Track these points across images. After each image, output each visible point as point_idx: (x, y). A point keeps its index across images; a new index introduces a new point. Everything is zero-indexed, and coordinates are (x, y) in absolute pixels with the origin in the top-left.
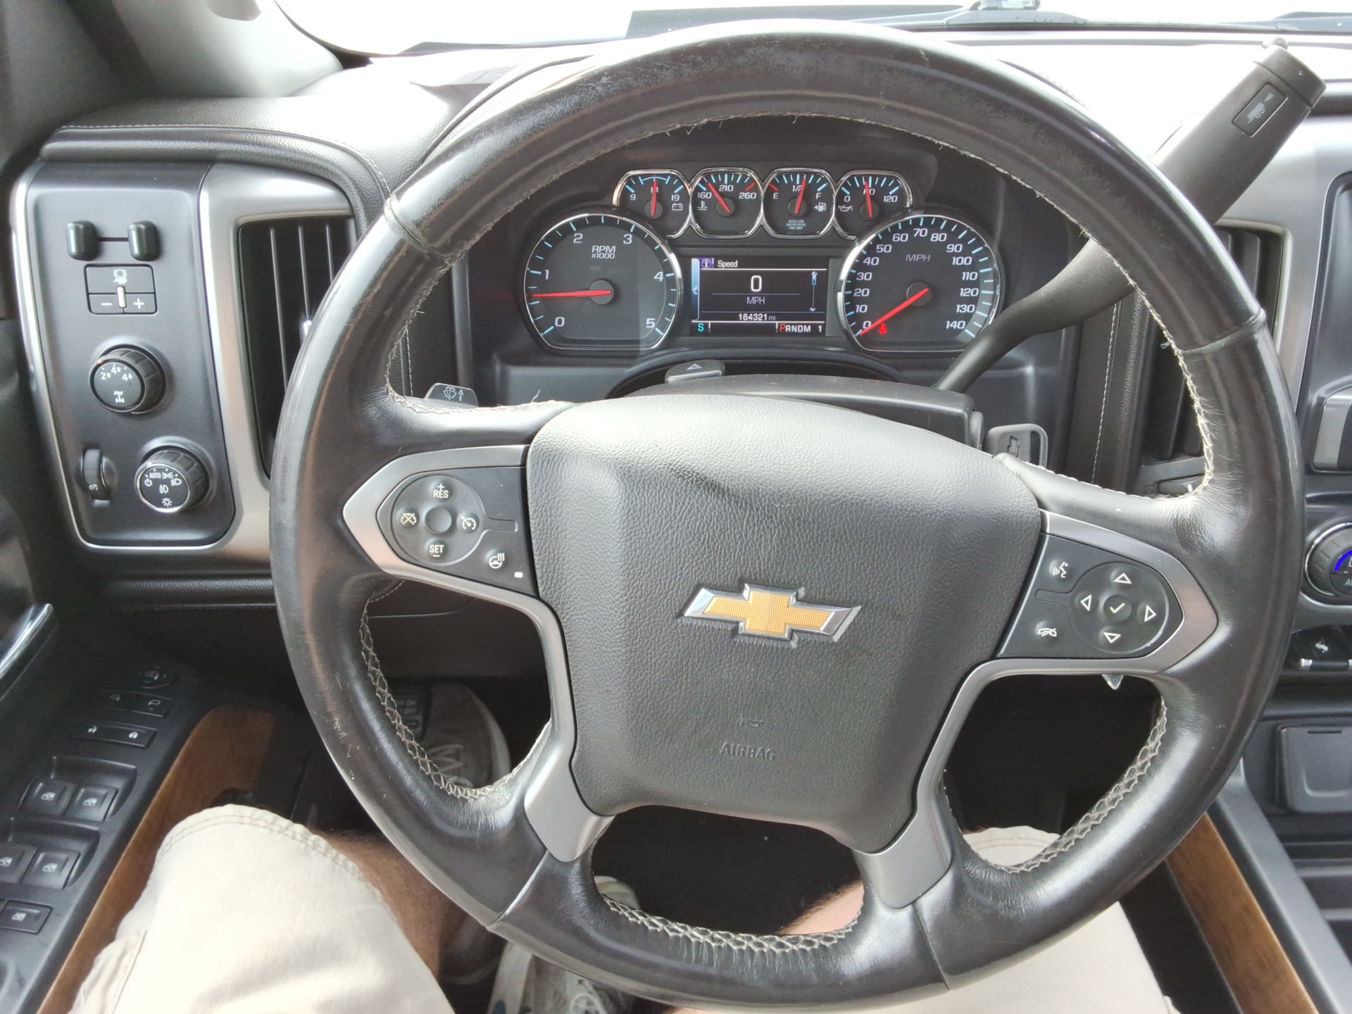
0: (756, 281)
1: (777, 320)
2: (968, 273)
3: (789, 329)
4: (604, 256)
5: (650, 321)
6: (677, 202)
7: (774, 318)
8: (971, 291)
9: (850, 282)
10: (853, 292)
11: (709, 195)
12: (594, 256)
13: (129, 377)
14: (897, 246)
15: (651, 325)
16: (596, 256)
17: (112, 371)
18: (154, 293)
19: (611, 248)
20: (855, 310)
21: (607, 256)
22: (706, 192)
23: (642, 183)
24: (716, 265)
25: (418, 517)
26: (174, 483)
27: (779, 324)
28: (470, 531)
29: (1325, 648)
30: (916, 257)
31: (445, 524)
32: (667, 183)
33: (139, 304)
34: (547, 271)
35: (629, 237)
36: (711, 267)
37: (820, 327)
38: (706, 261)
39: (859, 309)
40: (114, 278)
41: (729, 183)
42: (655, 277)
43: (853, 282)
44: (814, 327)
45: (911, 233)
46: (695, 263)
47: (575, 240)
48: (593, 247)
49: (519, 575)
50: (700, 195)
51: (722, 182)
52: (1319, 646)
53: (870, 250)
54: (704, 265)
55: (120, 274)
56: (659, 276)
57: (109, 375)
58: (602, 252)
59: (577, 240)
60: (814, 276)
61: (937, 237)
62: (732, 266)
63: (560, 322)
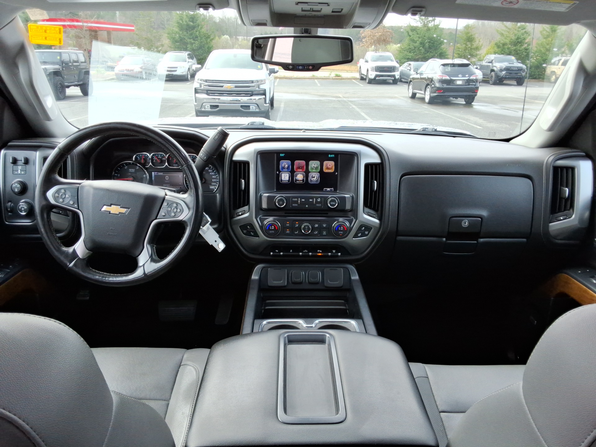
0: (167, 177)
2: (213, 176)
4: (132, 171)
8: (215, 180)
13: (19, 186)
16: (130, 171)
18: (26, 171)
23: (141, 156)
24: (158, 174)
25: (59, 195)
26: (25, 208)
28: (68, 198)
29: (277, 251)
31: (64, 197)
33: (23, 173)
34: (119, 175)
35: (137, 167)
37: (182, 188)
38: (155, 173)
40: (18, 168)
41: (160, 156)
46: (153, 173)
48: (130, 169)
49: (76, 205)
50: (154, 159)
51: (159, 156)
52: (276, 251)
55: (20, 167)
56: (144, 176)
57: (15, 186)
59: (126, 167)
60: (180, 176)
62: (161, 174)
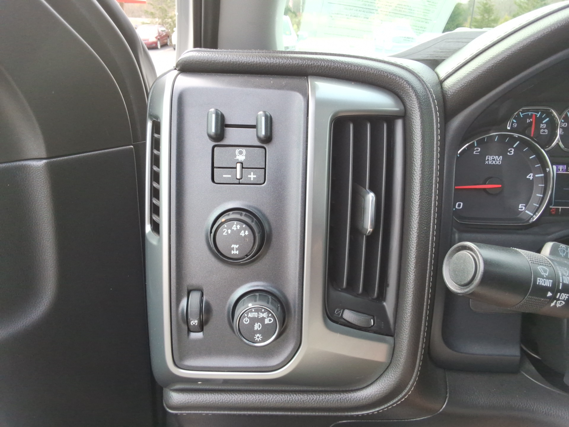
4: (494, 162)
5: (522, 206)
6: (544, 129)
11: (565, 125)
12: (487, 162)
13: (245, 233)
15: (522, 208)
16: (488, 162)
17: (233, 228)
18: (265, 169)
19: (499, 158)
21: (496, 162)
22: (563, 123)
23: (522, 116)
26: (267, 321)
32: (538, 116)
33: (252, 176)
35: (512, 150)
36: (564, 171)
38: (561, 167)
40: (235, 156)
42: (528, 177)
46: (554, 168)
47: (479, 150)
48: (487, 156)
54: (559, 170)
55: (241, 153)
56: (531, 176)
57: (229, 231)
58: (493, 160)
59: (476, 152)
63: (459, 205)
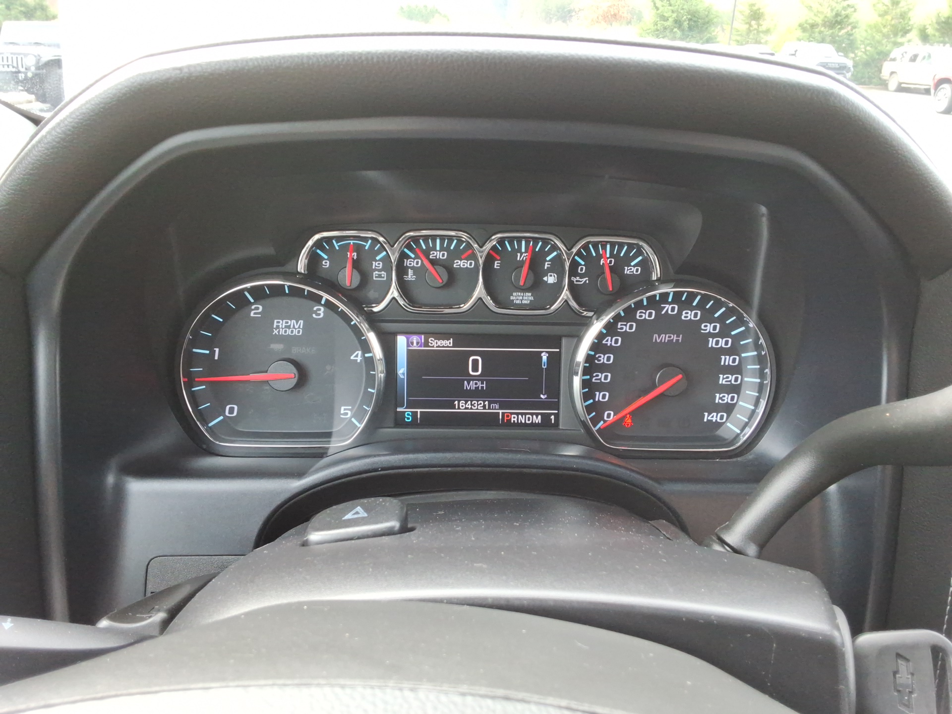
0: (475, 362)
1: (500, 408)
2: (728, 357)
3: (516, 420)
4: (289, 332)
5: (345, 409)
6: (380, 271)
7: (497, 406)
8: (732, 378)
9: (588, 365)
10: (592, 377)
11: (417, 263)
12: (276, 332)
14: (641, 324)
15: (347, 414)
16: (279, 332)
19: (297, 323)
20: (594, 398)
21: (292, 332)
22: (414, 259)
23: (337, 248)
24: (426, 344)
27: (503, 413)
30: (665, 338)
32: (367, 248)
34: (217, 350)
35: (319, 310)
36: (421, 346)
37: (553, 417)
38: (415, 339)
39: (599, 396)
41: (442, 249)
42: (352, 358)
43: (591, 366)
44: (545, 417)
45: (659, 310)
46: (401, 341)
47: (253, 312)
48: (276, 321)
50: (407, 263)
51: (434, 249)
53: (610, 328)
54: (412, 343)
56: (357, 356)
58: (286, 327)
59: (255, 314)
60: (545, 357)
61: (689, 315)
62: (447, 344)
63: (231, 411)
